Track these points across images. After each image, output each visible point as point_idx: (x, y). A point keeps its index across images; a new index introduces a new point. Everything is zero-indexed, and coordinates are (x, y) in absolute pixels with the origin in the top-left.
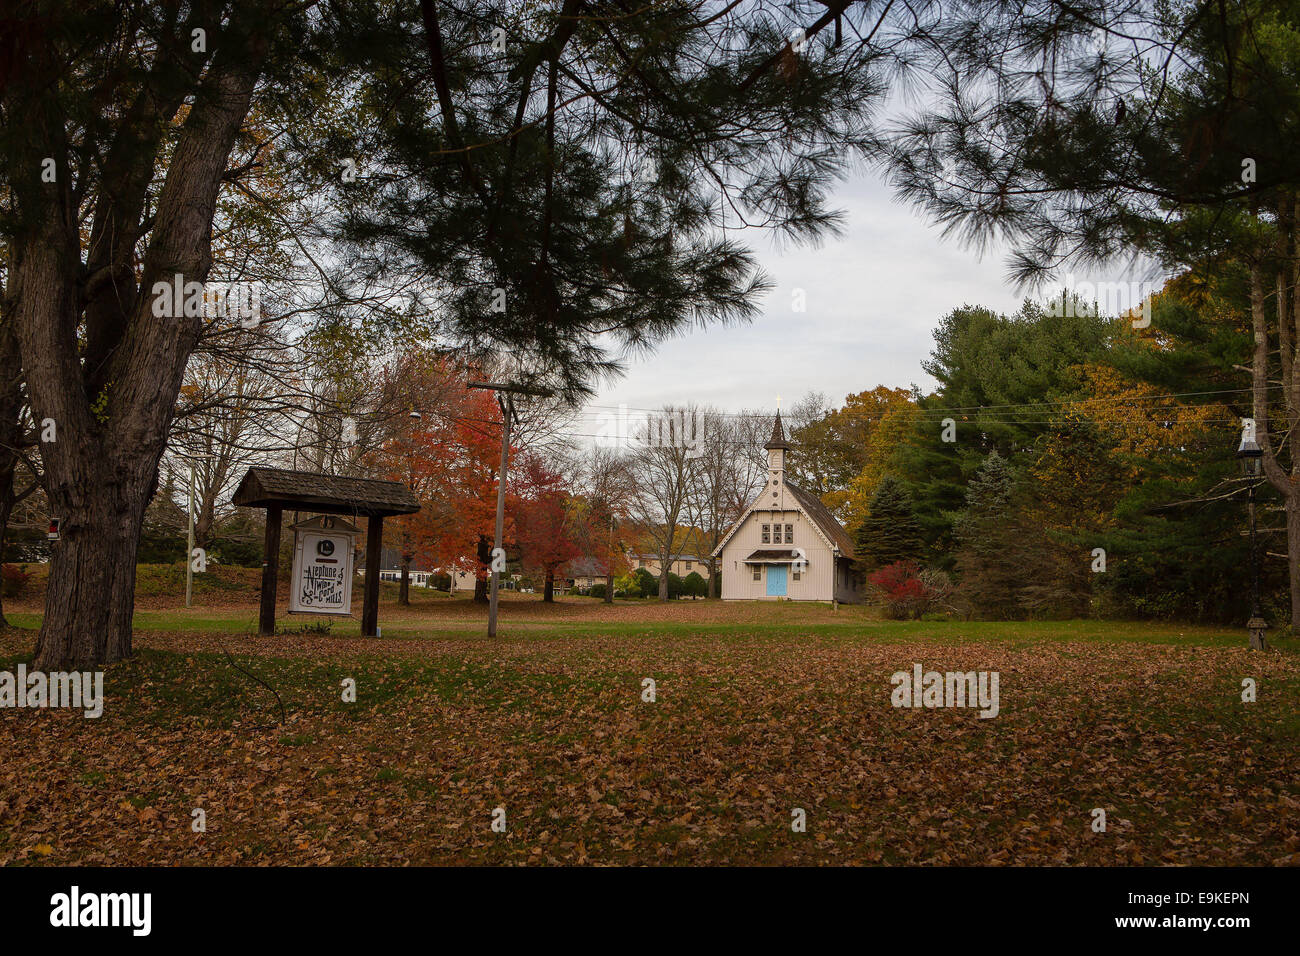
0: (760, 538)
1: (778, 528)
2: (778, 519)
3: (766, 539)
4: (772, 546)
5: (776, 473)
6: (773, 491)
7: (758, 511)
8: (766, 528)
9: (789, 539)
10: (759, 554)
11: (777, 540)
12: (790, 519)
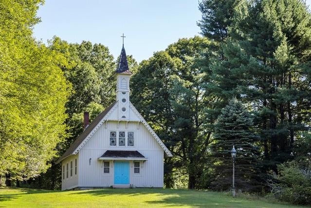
0: (109, 142)
1: (122, 134)
2: (122, 128)
3: (113, 142)
4: (117, 148)
5: (124, 93)
6: (122, 107)
7: (109, 121)
8: (113, 134)
9: (131, 143)
10: (109, 153)
11: (122, 143)
12: (132, 128)
